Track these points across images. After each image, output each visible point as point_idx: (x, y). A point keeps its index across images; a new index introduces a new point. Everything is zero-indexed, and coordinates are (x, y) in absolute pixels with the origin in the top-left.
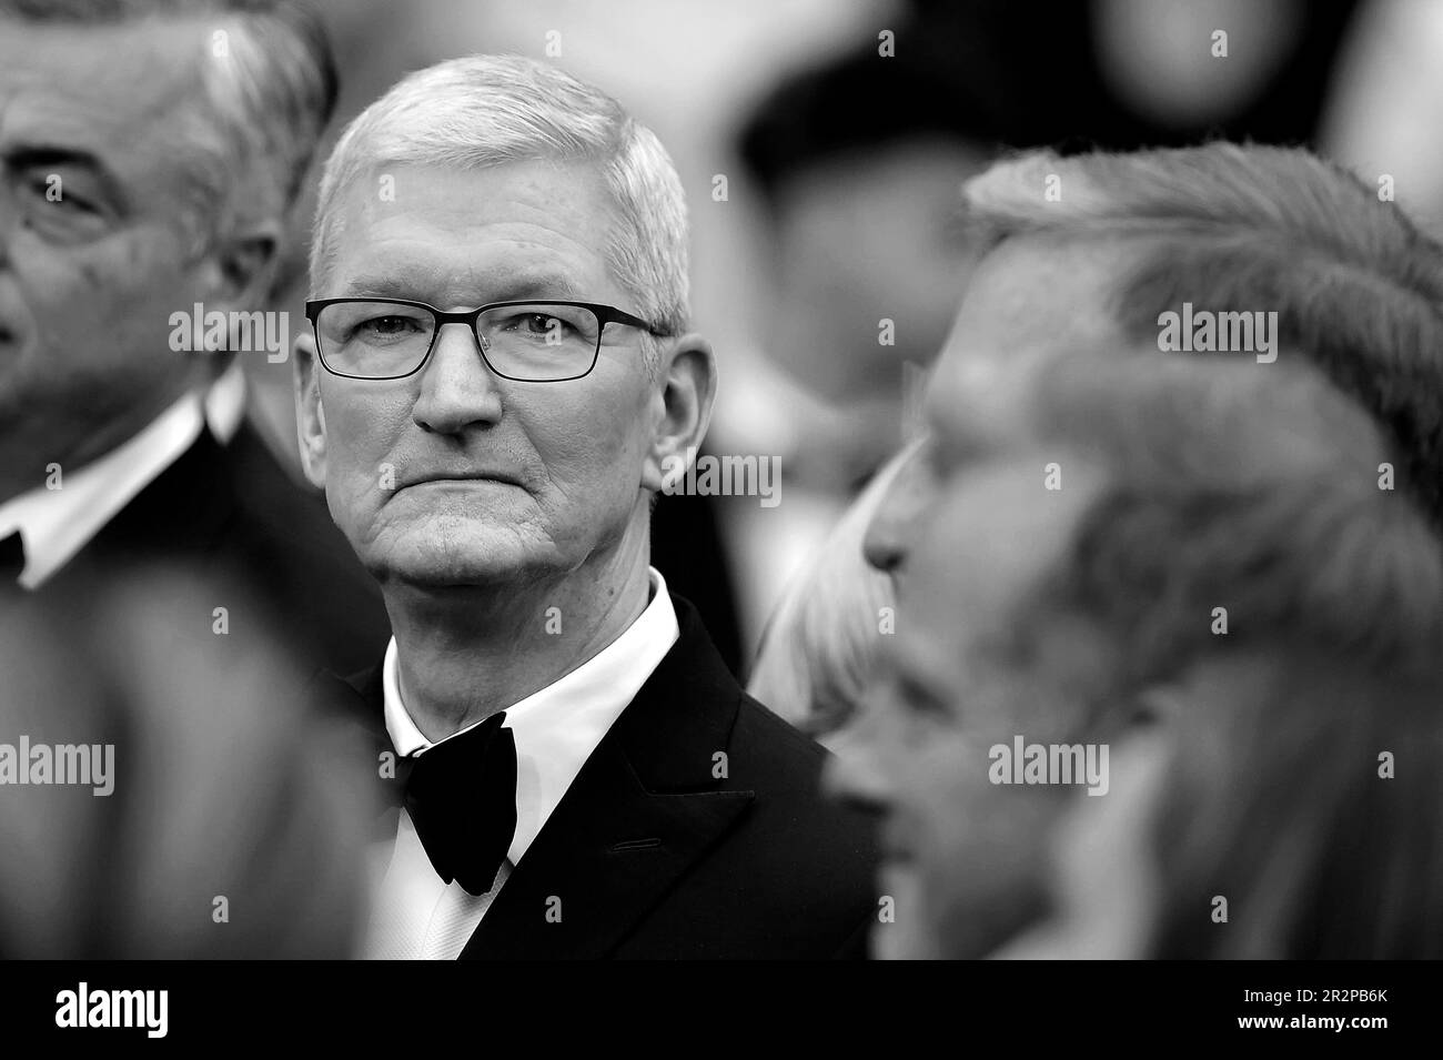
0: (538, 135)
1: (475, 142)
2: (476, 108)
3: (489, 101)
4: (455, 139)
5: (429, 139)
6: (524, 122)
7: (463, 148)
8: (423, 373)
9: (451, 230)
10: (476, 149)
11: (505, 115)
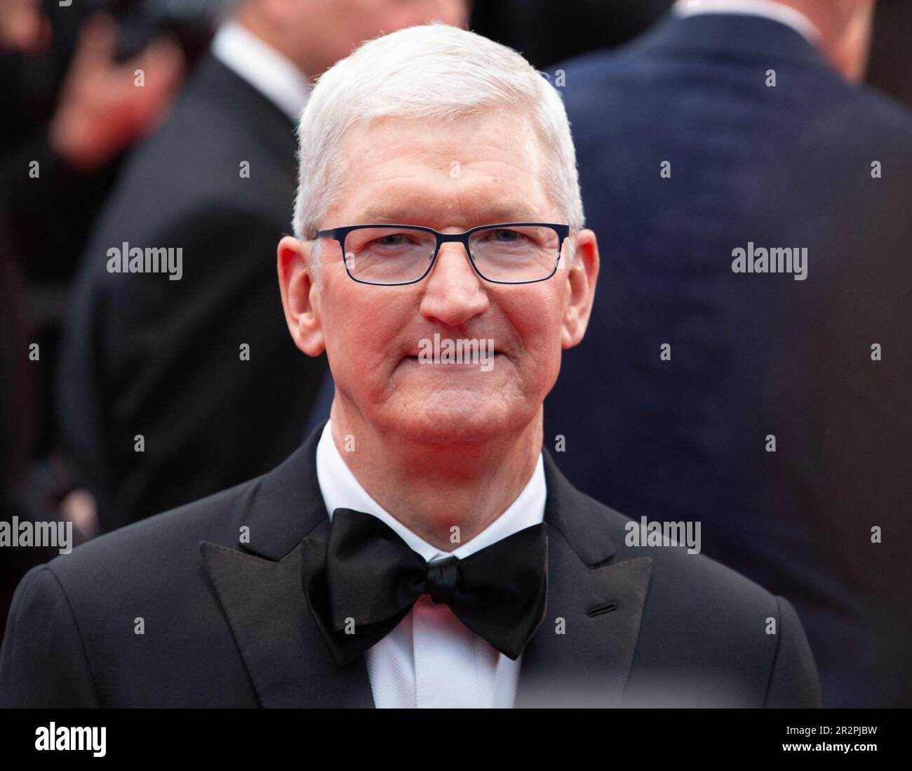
0: (497, 93)
1: (454, 101)
2: (449, 73)
3: (456, 67)
4: (437, 98)
5: (416, 99)
6: (486, 83)
7: (446, 105)
8: (428, 280)
9: (441, 168)
10: (455, 105)
11: (472, 78)
